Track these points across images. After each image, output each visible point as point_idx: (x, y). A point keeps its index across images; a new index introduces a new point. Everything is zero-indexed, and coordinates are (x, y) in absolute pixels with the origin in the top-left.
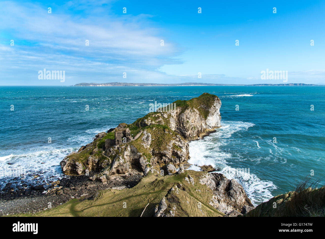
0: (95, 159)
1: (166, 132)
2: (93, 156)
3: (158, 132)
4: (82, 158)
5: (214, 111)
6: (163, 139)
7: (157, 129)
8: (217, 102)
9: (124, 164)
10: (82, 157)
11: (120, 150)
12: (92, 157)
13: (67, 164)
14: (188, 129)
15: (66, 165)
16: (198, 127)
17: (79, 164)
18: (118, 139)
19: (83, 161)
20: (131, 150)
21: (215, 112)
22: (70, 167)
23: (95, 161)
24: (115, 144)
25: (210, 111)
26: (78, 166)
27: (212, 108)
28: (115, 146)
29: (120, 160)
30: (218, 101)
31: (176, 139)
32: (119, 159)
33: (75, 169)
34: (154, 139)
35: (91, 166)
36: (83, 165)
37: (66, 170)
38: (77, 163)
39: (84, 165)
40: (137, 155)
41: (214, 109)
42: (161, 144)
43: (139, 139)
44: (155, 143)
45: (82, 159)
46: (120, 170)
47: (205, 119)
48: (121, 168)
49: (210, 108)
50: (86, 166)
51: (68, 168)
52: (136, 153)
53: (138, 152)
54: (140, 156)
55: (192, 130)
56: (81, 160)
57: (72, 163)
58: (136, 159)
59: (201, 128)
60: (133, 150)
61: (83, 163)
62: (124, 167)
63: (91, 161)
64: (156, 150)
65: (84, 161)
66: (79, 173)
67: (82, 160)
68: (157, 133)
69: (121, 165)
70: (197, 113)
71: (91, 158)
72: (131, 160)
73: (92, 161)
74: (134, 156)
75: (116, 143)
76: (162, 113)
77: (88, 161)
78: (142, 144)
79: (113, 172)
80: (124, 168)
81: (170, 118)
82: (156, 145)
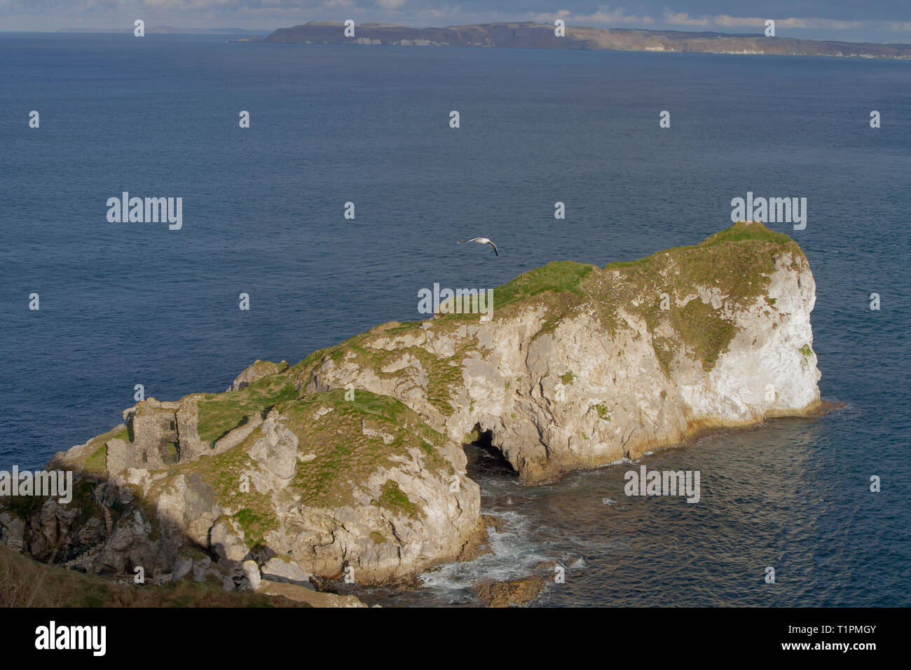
0: (65, 509)
1: (366, 431)
3: (336, 426)
5: (764, 328)
8: (788, 279)
9: (149, 542)
11: (149, 488)
14: (562, 417)
16: (643, 405)
18: (145, 446)
21: (769, 331)
23: (63, 517)
24: (135, 461)
25: (741, 322)
27: (753, 309)
29: (136, 525)
30: (794, 274)
31: (405, 465)
32: (133, 519)
35: (53, 532)
39: (31, 527)
41: (767, 313)
46: (133, 561)
47: (704, 365)
48: (139, 553)
49: (745, 309)
53: (213, 502)
55: (587, 423)
59: (656, 413)
62: (149, 550)
63: (50, 514)
68: (331, 432)
69: (140, 543)
70: (638, 337)
71: (51, 506)
73: (56, 516)
75: (136, 458)
76: (429, 332)
79: (106, 562)
80: (149, 555)
81: (466, 356)
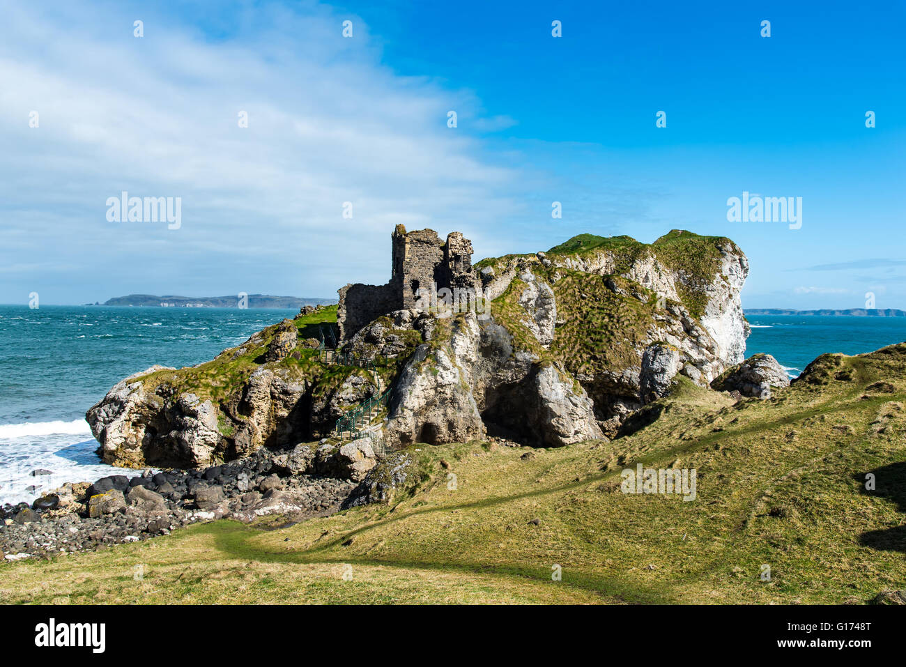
0: (286, 381)
1: (619, 290)
2: (278, 367)
3: (577, 290)
4: (213, 376)
5: (724, 298)
6: (611, 316)
7: (569, 279)
8: (733, 261)
9: (459, 396)
10: (212, 372)
11: (431, 329)
12: (272, 369)
13: (127, 409)
15: (124, 416)
17: (201, 401)
18: (417, 276)
19: (221, 391)
20: (484, 336)
21: (727, 300)
22: (143, 431)
23: (286, 393)
24: (401, 299)
25: (709, 293)
26: (194, 415)
27: (715, 282)
28: (397, 312)
29: (441, 369)
30: (737, 257)
31: (669, 323)
32: (437, 361)
33: (173, 434)
34: (562, 322)
35: (263, 419)
36: (222, 414)
37: (119, 441)
38: (189, 398)
39: (227, 413)
40: (517, 361)
41: (723, 286)
42: (605, 340)
43: (507, 301)
44: (573, 339)
45: (214, 384)
46: (438, 428)
48: (445, 415)
49: (710, 282)
50: (234, 420)
51: (136, 436)
52: (510, 352)
53: (516, 348)
54: (536, 368)
56: (207, 386)
57: (156, 405)
58: (506, 387)
60: (490, 339)
61: (221, 401)
62: (460, 409)
63: (265, 389)
64: (582, 369)
65: (227, 393)
66: (196, 451)
67: (216, 388)
68: (573, 295)
69: (443, 401)
71: (264, 377)
72: (482, 392)
73: (272, 393)
74: (495, 370)
75: (405, 295)
76: (545, 260)
77: (247, 388)
78: (521, 321)
79: (402, 429)
80: (462, 414)
82: (577, 347)
